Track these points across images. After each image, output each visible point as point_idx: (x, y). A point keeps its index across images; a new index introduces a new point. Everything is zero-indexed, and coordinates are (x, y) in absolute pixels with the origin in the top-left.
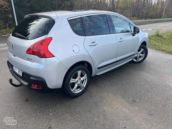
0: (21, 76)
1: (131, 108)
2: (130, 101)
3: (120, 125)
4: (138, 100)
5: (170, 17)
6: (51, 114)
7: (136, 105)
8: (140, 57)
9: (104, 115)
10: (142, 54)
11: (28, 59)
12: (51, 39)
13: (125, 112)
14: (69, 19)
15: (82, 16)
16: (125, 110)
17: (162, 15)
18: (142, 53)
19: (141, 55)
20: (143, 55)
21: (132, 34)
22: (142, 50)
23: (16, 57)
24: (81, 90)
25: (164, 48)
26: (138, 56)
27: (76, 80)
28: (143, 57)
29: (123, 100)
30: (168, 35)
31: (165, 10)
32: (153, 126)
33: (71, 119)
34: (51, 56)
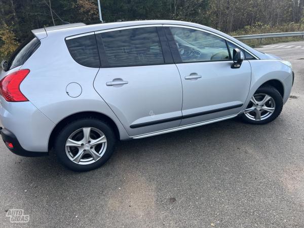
2: (166, 198)
6: (26, 191)
10: (269, 107)
12: (27, 72)
14: (67, 39)
18: (268, 104)
19: (265, 108)
20: (271, 110)
21: (230, 63)
22: (268, 98)
24: (93, 161)
26: (259, 109)
27: (79, 143)
28: (270, 113)
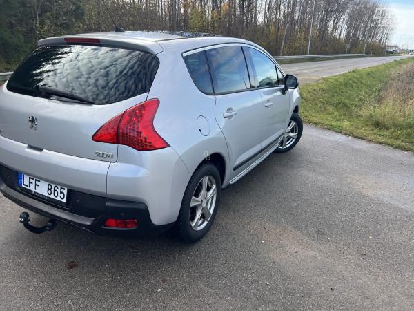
0: (64, 201)
1: (322, 248)
2: (313, 234)
3: (320, 287)
4: (325, 230)
5: (294, 54)
6: (159, 290)
7: (328, 241)
8: (289, 138)
9: (279, 271)
10: (293, 133)
11: (100, 156)
12: (156, 103)
13: (315, 257)
14: (185, 55)
15: (206, 49)
16: (312, 253)
17: (280, 49)
18: (292, 131)
19: (291, 134)
20: (294, 135)
21: (281, 89)
22: (293, 124)
23: (44, 150)
24: (206, 223)
25: (315, 119)
26: (286, 136)
27: (199, 199)
28: (294, 138)
29: (299, 234)
30: (310, 92)
31: (285, 39)
32: (378, 276)
33: (213, 291)
34: (162, 146)
